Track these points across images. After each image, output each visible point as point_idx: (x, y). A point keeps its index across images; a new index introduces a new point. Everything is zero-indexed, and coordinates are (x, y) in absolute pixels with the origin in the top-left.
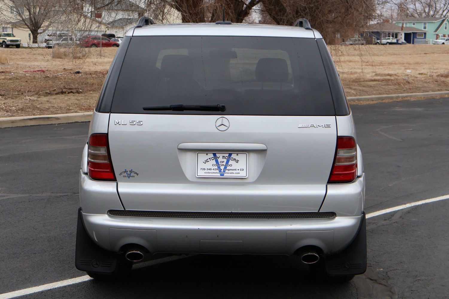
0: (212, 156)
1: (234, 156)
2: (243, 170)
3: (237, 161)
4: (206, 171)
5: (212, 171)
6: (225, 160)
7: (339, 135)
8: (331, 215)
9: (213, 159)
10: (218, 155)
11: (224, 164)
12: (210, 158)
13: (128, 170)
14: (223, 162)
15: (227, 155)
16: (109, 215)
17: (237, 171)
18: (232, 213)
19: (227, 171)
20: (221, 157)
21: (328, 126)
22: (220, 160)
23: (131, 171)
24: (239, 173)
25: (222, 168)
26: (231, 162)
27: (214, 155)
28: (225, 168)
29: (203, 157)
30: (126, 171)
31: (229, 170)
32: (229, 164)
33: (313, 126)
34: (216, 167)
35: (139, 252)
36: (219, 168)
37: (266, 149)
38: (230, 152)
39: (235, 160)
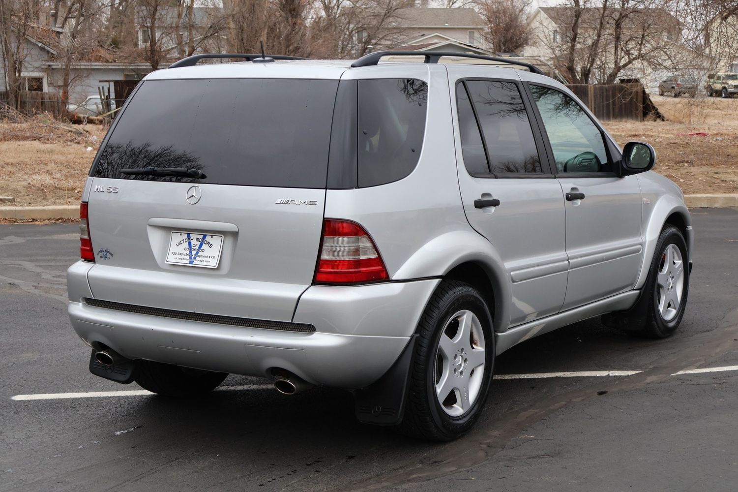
0: (185, 236)
1: (208, 238)
2: (214, 257)
3: (211, 246)
4: (177, 256)
5: (183, 257)
6: (199, 244)
7: (326, 216)
8: (309, 329)
9: (186, 240)
10: (192, 236)
11: (197, 248)
12: (183, 240)
13: (104, 249)
14: (196, 245)
15: (201, 237)
16: (84, 304)
17: (208, 259)
18: (195, 313)
19: (197, 258)
20: (195, 239)
21: (313, 203)
22: (193, 242)
23: (106, 251)
24: (209, 261)
25: (194, 253)
26: (204, 247)
27: (189, 235)
28: (197, 253)
29: (176, 237)
30: (102, 251)
31: (200, 257)
32: (202, 249)
33: (293, 202)
34: (188, 252)
35: (106, 354)
36: (190, 252)
37: (237, 230)
38: (206, 233)
39: (208, 243)
